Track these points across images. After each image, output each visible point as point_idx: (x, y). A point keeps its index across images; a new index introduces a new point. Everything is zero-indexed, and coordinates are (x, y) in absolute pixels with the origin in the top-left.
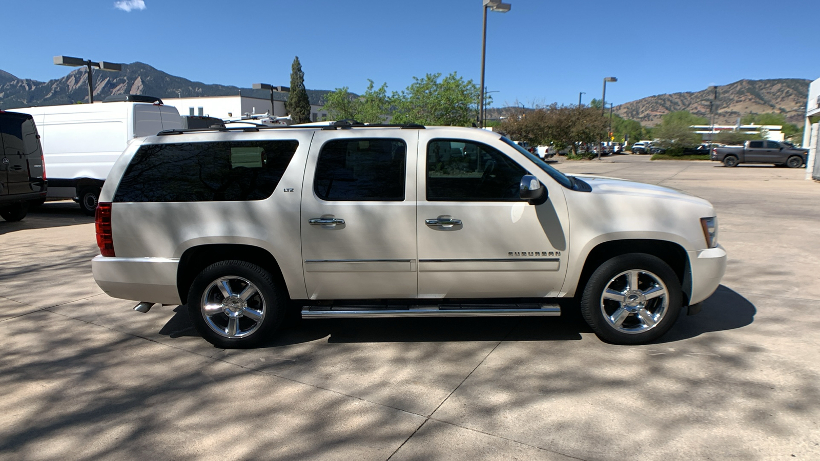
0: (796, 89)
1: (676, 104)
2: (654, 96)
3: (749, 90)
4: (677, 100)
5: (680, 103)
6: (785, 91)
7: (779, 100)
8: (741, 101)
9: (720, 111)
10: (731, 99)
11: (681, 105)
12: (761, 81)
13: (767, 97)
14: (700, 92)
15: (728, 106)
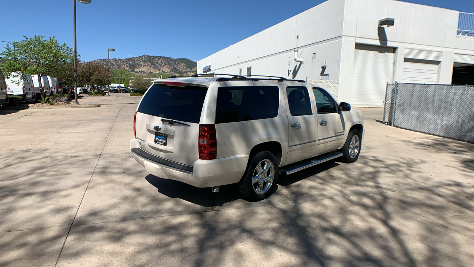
0: (168, 62)
1: (114, 65)
2: (101, 60)
3: (148, 61)
4: (114, 63)
5: (115, 64)
6: (164, 63)
7: (162, 66)
8: (145, 66)
9: (136, 70)
10: (141, 64)
11: (116, 66)
12: (153, 56)
13: (157, 65)
14: (125, 59)
15: (139, 68)
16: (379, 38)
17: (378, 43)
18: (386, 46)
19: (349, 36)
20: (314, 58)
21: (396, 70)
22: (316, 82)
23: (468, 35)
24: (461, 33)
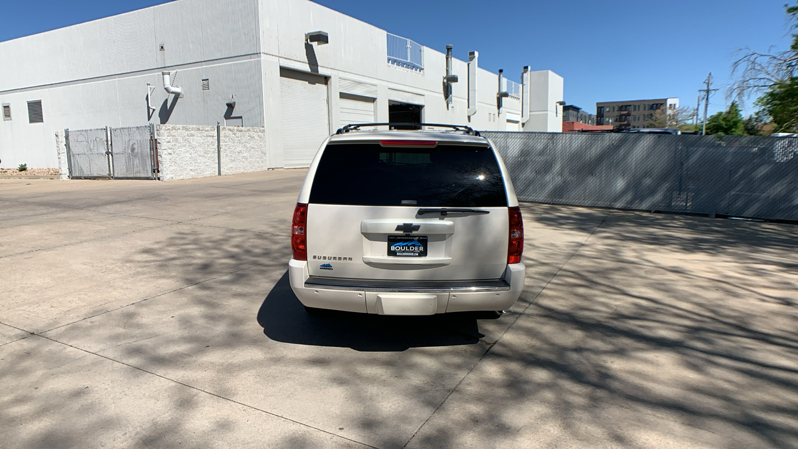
16: (308, 60)
17: (306, 68)
18: (317, 74)
19: (270, 55)
20: (206, 87)
21: (333, 110)
22: (232, 131)
23: (397, 65)
24: (390, 61)
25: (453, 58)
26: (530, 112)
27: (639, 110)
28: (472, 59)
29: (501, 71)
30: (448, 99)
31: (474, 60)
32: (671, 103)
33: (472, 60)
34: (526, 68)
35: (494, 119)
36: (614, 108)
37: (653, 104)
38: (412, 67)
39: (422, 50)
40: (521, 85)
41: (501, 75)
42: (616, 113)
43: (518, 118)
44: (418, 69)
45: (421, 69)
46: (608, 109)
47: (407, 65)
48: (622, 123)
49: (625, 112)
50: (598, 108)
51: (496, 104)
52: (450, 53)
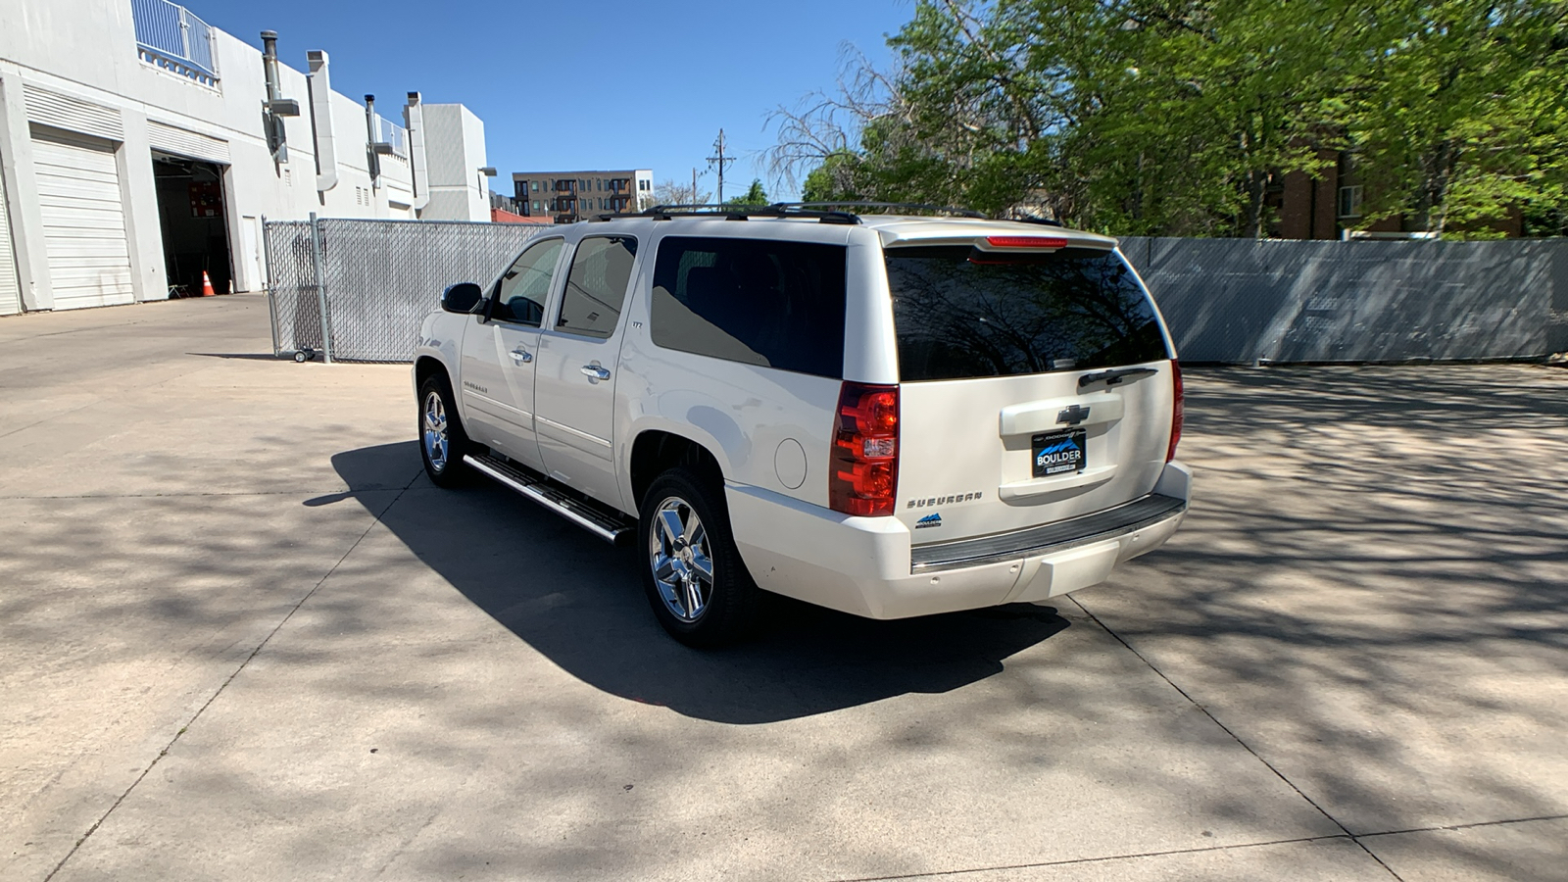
21: (15, 168)
23: (159, 65)
24: (143, 54)
25: (279, 63)
26: (430, 186)
27: (590, 190)
28: (316, 67)
29: (370, 98)
30: (277, 152)
31: (321, 69)
32: (642, 179)
33: (317, 70)
34: (413, 95)
35: (367, 199)
36: (545, 184)
37: (613, 180)
38: (193, 75)
39: (212, 36)
40: (406, 131)
41: (372, 108)
42: (552, 195)
43: (407, 198)
44: (207, 80)
45: (215, 80)
46: (534, 187)
47: (181, 66)
48: (563, 213)
49: (567, 193)
50: (516, 183)
51: (366, 166)
52: (272, 49)
